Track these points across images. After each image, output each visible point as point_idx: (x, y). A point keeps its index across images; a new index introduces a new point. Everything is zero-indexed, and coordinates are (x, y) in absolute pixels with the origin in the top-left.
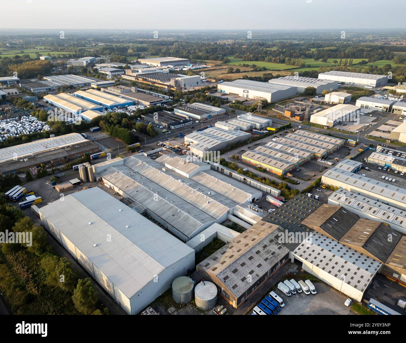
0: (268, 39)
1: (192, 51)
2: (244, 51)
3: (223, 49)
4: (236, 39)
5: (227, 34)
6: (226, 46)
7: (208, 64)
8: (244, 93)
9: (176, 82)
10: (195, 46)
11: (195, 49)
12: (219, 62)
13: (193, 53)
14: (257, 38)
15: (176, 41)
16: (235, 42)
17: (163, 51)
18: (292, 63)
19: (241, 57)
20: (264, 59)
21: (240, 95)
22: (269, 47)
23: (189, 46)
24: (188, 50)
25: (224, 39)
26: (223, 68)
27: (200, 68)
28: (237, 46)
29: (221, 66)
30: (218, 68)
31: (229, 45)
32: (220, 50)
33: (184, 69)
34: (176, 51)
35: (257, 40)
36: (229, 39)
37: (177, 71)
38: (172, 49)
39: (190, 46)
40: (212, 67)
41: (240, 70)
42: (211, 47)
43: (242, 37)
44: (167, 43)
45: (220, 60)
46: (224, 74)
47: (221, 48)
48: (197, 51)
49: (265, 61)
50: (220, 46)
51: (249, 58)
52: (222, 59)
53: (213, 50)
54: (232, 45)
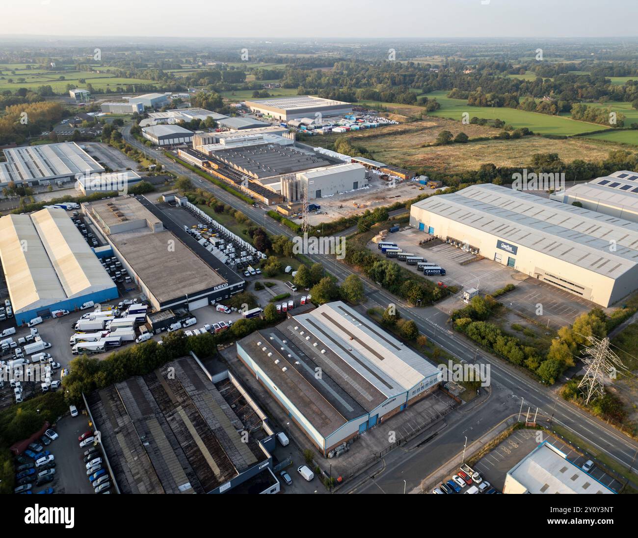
0: (507, 55)
1: (364, 81)
2: (468, 83)
3: (425, 77)
4: (447, 55)
5: (431, 45)
6: (431, 69)
7: (392, 115)
8: (499, 251)
9: (295, 187)
10: (371, 69)
11: (370, 77)
12: (417, 110)
13: (365, 84)
14: (486, 53)
15: (341, 59)
16: (447, 60)
17: (309, 79)
18: (590, 115)
19: (463, 95)
20: (518, 103)
21: (483, 253)
22: (517, 71)
23: (360, 68)
24: (357, 79)
25: (426, 54)
26: (426, 128)
27: (371, 127)
28: (452, 70)
29: (421, 120)
30: (413, 126)
31: (436, 67)
32: (418, 78)
33: (336, 130)
34: (334, 80)
35: (487, 56)
36: (435, 53)
37: (318, 134)
38: (326, 77)
39: (363, 69)
40: (400, 123)
41: (467, 137)
42: (402, 72)
43: (457, 51)
44: (323, 62)
45: (420, 105)
46: (429, 146)
47: (421, 76)
48: (374, 80)
49: (521, 108)
50: (420, 70)
51: (484, 101)
52: (424, 102)
53: (405, 79)
54: (442, 68)
